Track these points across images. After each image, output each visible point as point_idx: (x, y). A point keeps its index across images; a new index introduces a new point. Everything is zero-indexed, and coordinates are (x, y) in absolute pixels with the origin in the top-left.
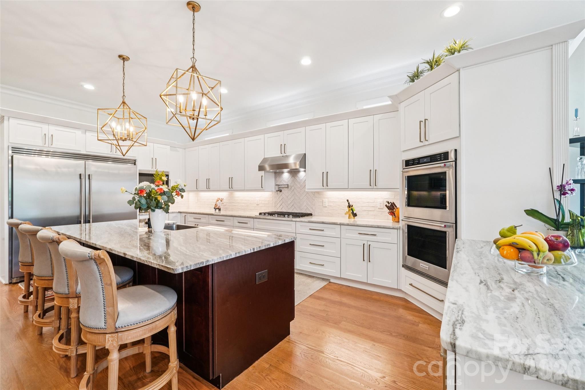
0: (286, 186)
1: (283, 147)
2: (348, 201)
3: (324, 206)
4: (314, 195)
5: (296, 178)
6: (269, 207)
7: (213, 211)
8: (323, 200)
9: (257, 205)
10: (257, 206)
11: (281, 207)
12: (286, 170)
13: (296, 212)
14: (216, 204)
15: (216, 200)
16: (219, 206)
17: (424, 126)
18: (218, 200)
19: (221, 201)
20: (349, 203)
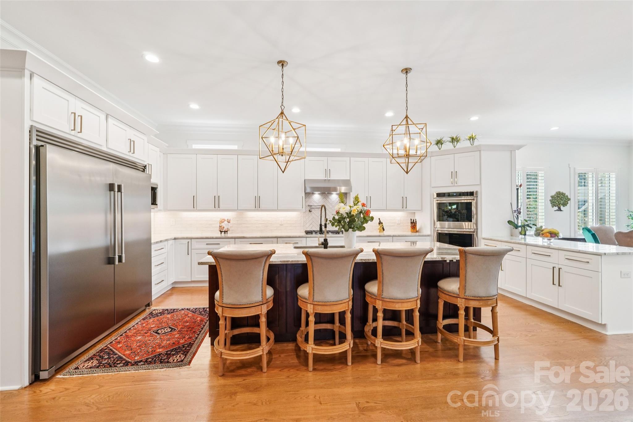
1: (328, 172)
2: (379, 219)
5: (327, 199)
6: (296, 227)
7: (218, 235)
9: (280, 225)
11: (311, 226)
12: (334, 193)
14: (221, 226)
15: (221, 221)
16: (228, 228)
17: (454, 175)
18: (223, 221)
19: (229, 222)
20: (380, 221)
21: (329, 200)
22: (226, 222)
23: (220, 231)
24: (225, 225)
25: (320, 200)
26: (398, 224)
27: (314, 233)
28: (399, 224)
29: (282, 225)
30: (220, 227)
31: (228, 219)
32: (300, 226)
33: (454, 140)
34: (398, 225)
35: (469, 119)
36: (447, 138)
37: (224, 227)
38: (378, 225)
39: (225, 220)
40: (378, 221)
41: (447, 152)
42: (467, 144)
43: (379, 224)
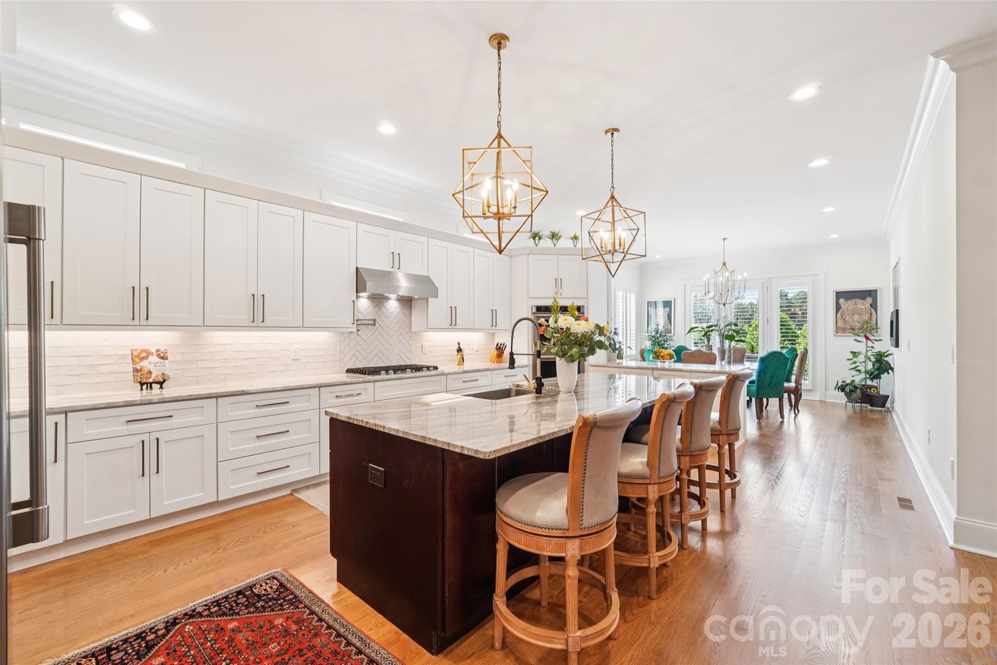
0: (372, 322)
1: (396, 258)
2: (459, 344)
3: (423, 352)
4: (410, 337)
5: (381, 309)
6: (325, 362)
8: (422, 344)
9: (293, 360)
10: (292, 362)
11: (354, 359)
12: (392, 297)
13: (381, 366)
14: (141, 370)
15: (138, 356)
16: (163, 374)
17: (558, 282)
18: (144, 355)
19: (164, 358)
20: (459, 347)
21: (384, 310)
22: (154, 358)
23: (140, 382)
24: (152, 366)
25: (369, 310)
26: (476, 351)
27: (384, 372)
28: (478, 351)
29: (298, 359)
30: (136, 370)
31: (158, 351)
32: (334, 361)
33: (554, 236)
34: (477, 353)
35: (575, 212)
36: (546, 233)
37: (150, 372)
38: (456, 353)
39: (149, 353)
40: (457, 347)
41: (545, 252)
42: (570, 244)
43: (458, 352)
